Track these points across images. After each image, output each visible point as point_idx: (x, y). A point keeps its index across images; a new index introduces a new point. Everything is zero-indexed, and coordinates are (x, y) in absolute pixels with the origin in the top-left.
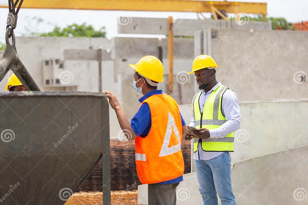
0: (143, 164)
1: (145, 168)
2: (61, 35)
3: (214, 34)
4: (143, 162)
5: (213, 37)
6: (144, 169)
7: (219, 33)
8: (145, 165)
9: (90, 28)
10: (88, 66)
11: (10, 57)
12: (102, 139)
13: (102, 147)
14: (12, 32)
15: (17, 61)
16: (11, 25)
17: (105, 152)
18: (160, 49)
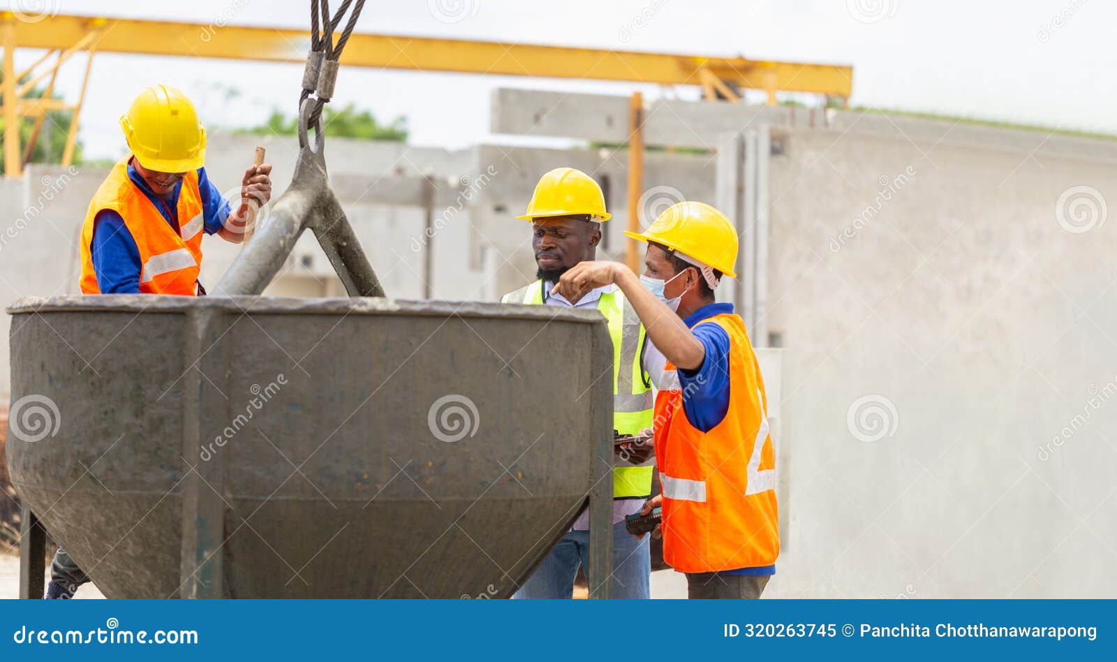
0: (695, 510)
1: (704, 523)
3: (777, 145)
4: (697, 504)
5: (775, 151)
6: (700, 526)
7: (793, 141)
8: (705, 514)
9: (366, 119)
10: (392, 222)
11: (310, 190)
12: (591, 455)
13: (590, 478)
14: (315, 111)
15: (327, 202)
16: (315, 89)
17: (597, 495)
18: (605, 183)
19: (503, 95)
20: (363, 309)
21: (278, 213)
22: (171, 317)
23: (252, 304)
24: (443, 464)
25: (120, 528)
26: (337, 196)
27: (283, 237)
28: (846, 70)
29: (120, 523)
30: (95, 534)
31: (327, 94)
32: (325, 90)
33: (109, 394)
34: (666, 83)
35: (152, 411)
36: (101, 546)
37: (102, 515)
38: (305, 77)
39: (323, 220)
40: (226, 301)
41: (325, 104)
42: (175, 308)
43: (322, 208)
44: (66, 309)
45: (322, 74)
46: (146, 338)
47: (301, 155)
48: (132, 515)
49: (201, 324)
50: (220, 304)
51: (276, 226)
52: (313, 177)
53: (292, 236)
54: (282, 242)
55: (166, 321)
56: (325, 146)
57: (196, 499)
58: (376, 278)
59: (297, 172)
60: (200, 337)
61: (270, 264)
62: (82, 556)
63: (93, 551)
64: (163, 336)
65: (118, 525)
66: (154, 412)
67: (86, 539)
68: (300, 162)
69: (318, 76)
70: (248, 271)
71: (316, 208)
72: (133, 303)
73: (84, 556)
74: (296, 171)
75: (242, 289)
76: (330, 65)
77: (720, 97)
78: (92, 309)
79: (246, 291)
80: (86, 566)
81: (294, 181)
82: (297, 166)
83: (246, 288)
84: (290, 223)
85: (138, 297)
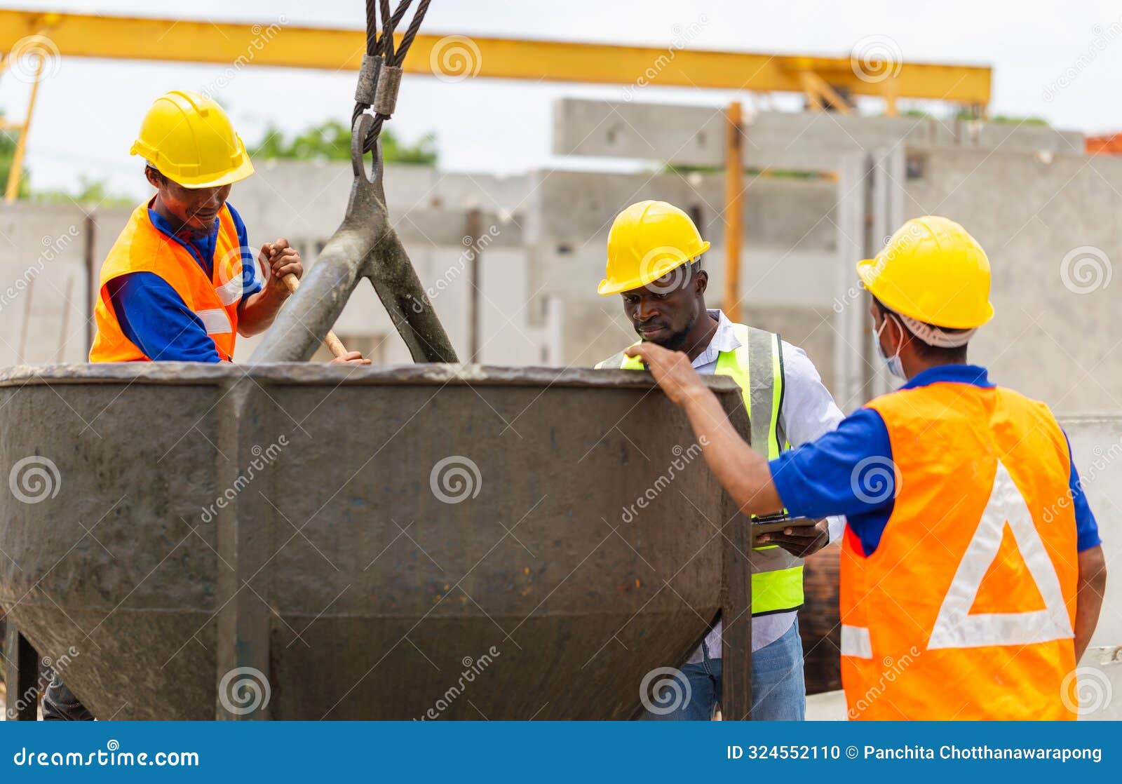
2: (291, 155)
3: (914, 166)
4: (863, 661)
5: (913, 174)
7: (934, 162)
11: (368, 229)
12: (723, 556)
13: (723, 586)
14: (372, 131)
15: (388, 244)
16: (372, 103)
17: (731, 607)
18: (696, 215)
19: (569, 107)
20: (442, 377)
21: (329, 258)
22: (201, 391)
23: (301, 372)
24: (542, 571)
25: (137, 655)
26: (400, 238)
27: (336, 289)
28: (983, 73)
29: (137, 648)
30: (106, 664)
31: (388, 109)
32: (385, 105)
33: (123, 487)
34: (760, 90)
35: (178, 508)
36: (113, 677)
37: (115, 639)
38: (359, 87)
39: (384, 266)
40: (270, 369)
41: (385, 122)
42: (205, 379)
43: (381, 252)
44: (69, 381)
45: (380, 84)
46: (169, 416)
47: (356, 185)
48: (153, 637)
49: (238, 399)
50: (263, 374)
51: (328, 275)
52: (370, 213)
53: (347, 288)
54: (335, 295)
55: (194, 395)
56: (384, 174)
57: (235, 618)
58: (447, 338)
59: (351, 207)
60: (238, 415)
61: (321, 323)
62: (88, 689)
63: (103, 684)
64: (191, 415)
65: (136, 651)
66: (180, 509)
67: (94, 669)
68: (355, 194)
69: (376, 86)
70: (293, 331)
71: (373, 252)
72: (152, 373)
73: (90, 690)
74: (349, 205)
75: (288, 354)
76: (391, 73)
77: (827, 106)
78: (101, 381)
79: (294, 357)
80: (93, 703)
81: (347, 218)
82: (350, 199)
83: (292, 353)
84: (344, 269)
85: (159, 366)
